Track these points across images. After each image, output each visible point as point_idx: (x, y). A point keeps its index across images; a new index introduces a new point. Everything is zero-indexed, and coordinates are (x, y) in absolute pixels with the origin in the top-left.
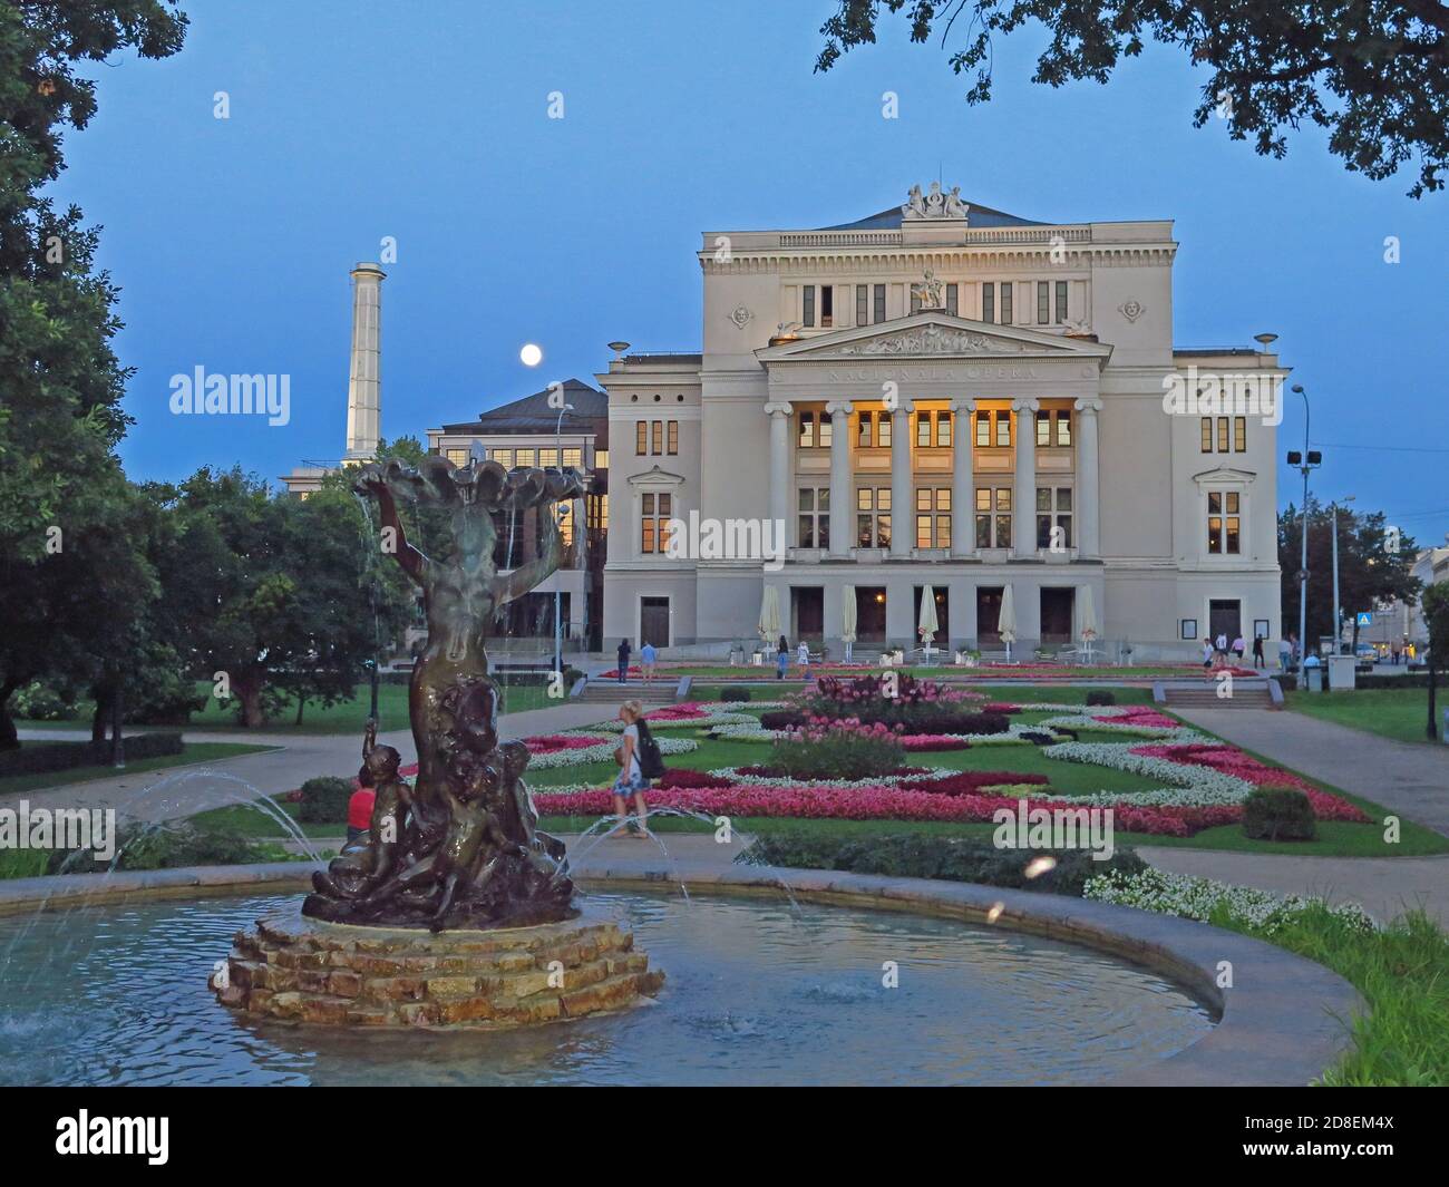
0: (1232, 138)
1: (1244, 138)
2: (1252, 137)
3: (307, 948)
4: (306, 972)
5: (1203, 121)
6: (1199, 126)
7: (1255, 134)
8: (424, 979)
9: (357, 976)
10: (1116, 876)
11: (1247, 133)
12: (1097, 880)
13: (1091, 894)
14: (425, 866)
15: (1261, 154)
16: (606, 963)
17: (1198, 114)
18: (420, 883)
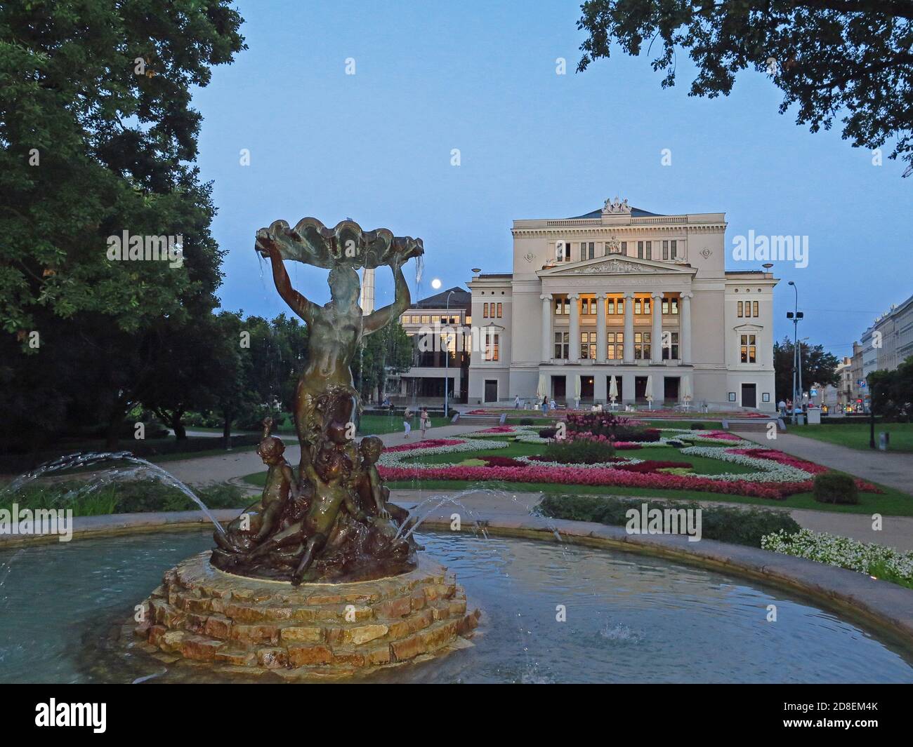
0: (797, 124)
1: (804, 123)
2: (808, 124)
3: (199, 593)
4: (193, 615)
5: (784, 110)
6: (782, 113)
7: (810, 121)
8: (279, 627)
9: (227, 622)
10: (783, 534)
11: (805, 121)
12: (771, 536)
13: (768, 546)
14: (295, 530)
15: (813, 132)
16: (432, 611)
17: (781, 106)
18: (289, 543)
